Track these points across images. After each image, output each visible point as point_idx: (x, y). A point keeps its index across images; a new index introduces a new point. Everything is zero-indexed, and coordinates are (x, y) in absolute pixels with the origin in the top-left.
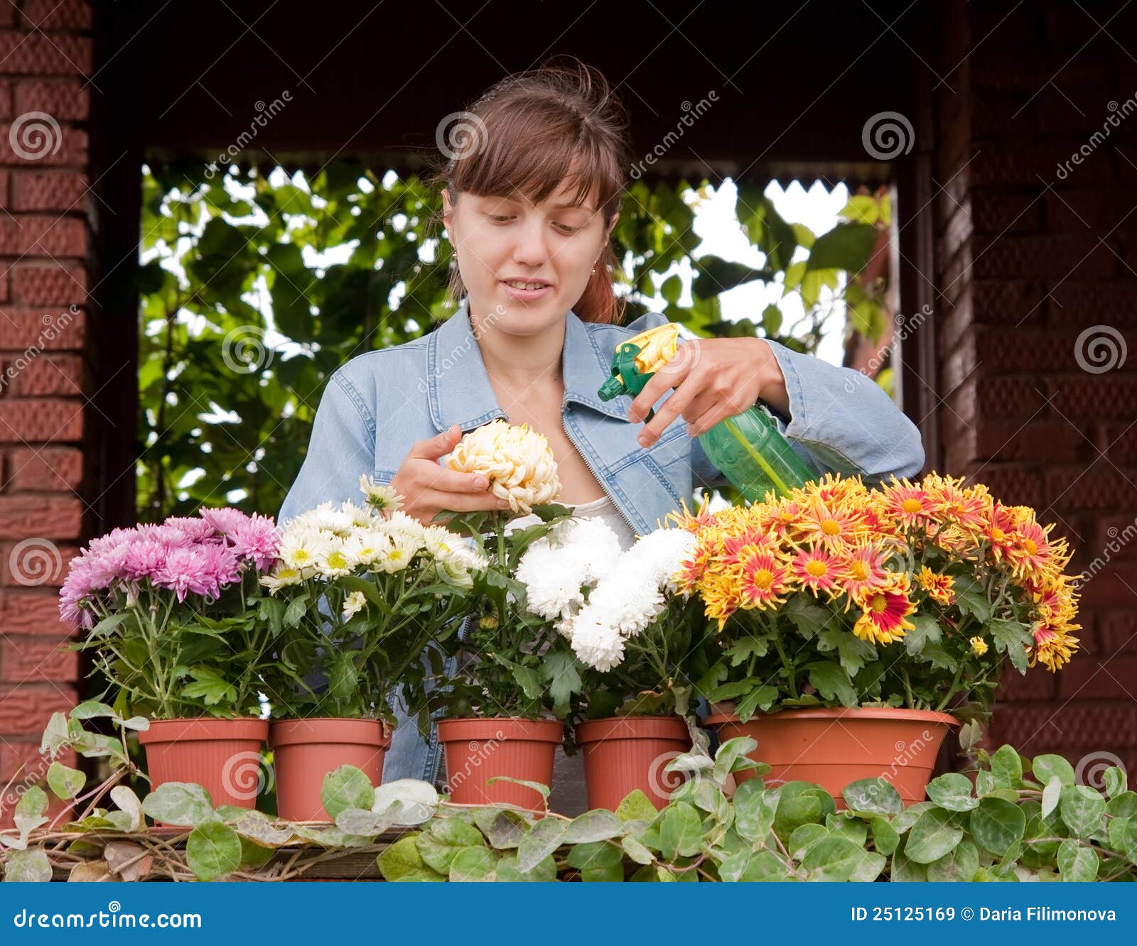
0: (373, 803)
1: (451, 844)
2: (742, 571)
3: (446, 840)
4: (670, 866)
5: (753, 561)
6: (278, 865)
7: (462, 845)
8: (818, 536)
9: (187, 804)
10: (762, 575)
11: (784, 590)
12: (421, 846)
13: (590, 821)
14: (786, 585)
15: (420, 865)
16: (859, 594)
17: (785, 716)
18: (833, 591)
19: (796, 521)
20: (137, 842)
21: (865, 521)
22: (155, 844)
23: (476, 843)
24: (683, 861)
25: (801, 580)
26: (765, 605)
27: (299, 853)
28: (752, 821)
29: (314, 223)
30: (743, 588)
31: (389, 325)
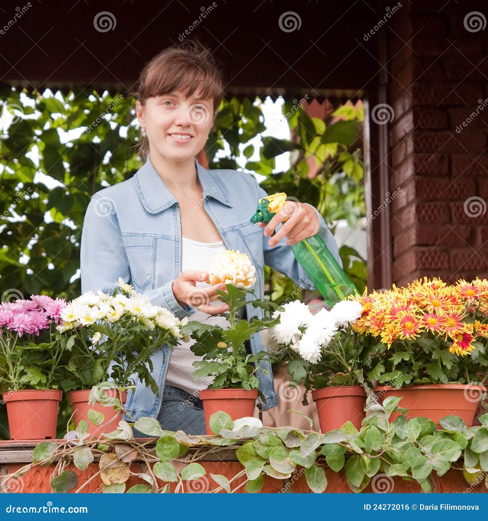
0: (233, 428)
1: (269, 446)
2: (400, 322)
3: (266, 444)
4: (369, 455)
5: (405, 318)
6: (190, 455)
7: (273, 446)
8: (432, 307)
9: (153, 427)
10: (409, 324)
11: (420, 331)
12: (256, 446)
13: (333, 434)
14: (420, 329)
15: (255, 455)
16: (451, 333)
17: (414, 388)
18: (440, 331)
19: (422, 300)
20: (129, 445)
21: (451, 301)
22: (137, 445)
23: (279, 445)
24: (373, 453)
25: (427, 326)
26: (411, 338)
27: (199, 450)
28: (410, 430)
29: (65, 117)
30: (400, 330)
31: (104, 171)
